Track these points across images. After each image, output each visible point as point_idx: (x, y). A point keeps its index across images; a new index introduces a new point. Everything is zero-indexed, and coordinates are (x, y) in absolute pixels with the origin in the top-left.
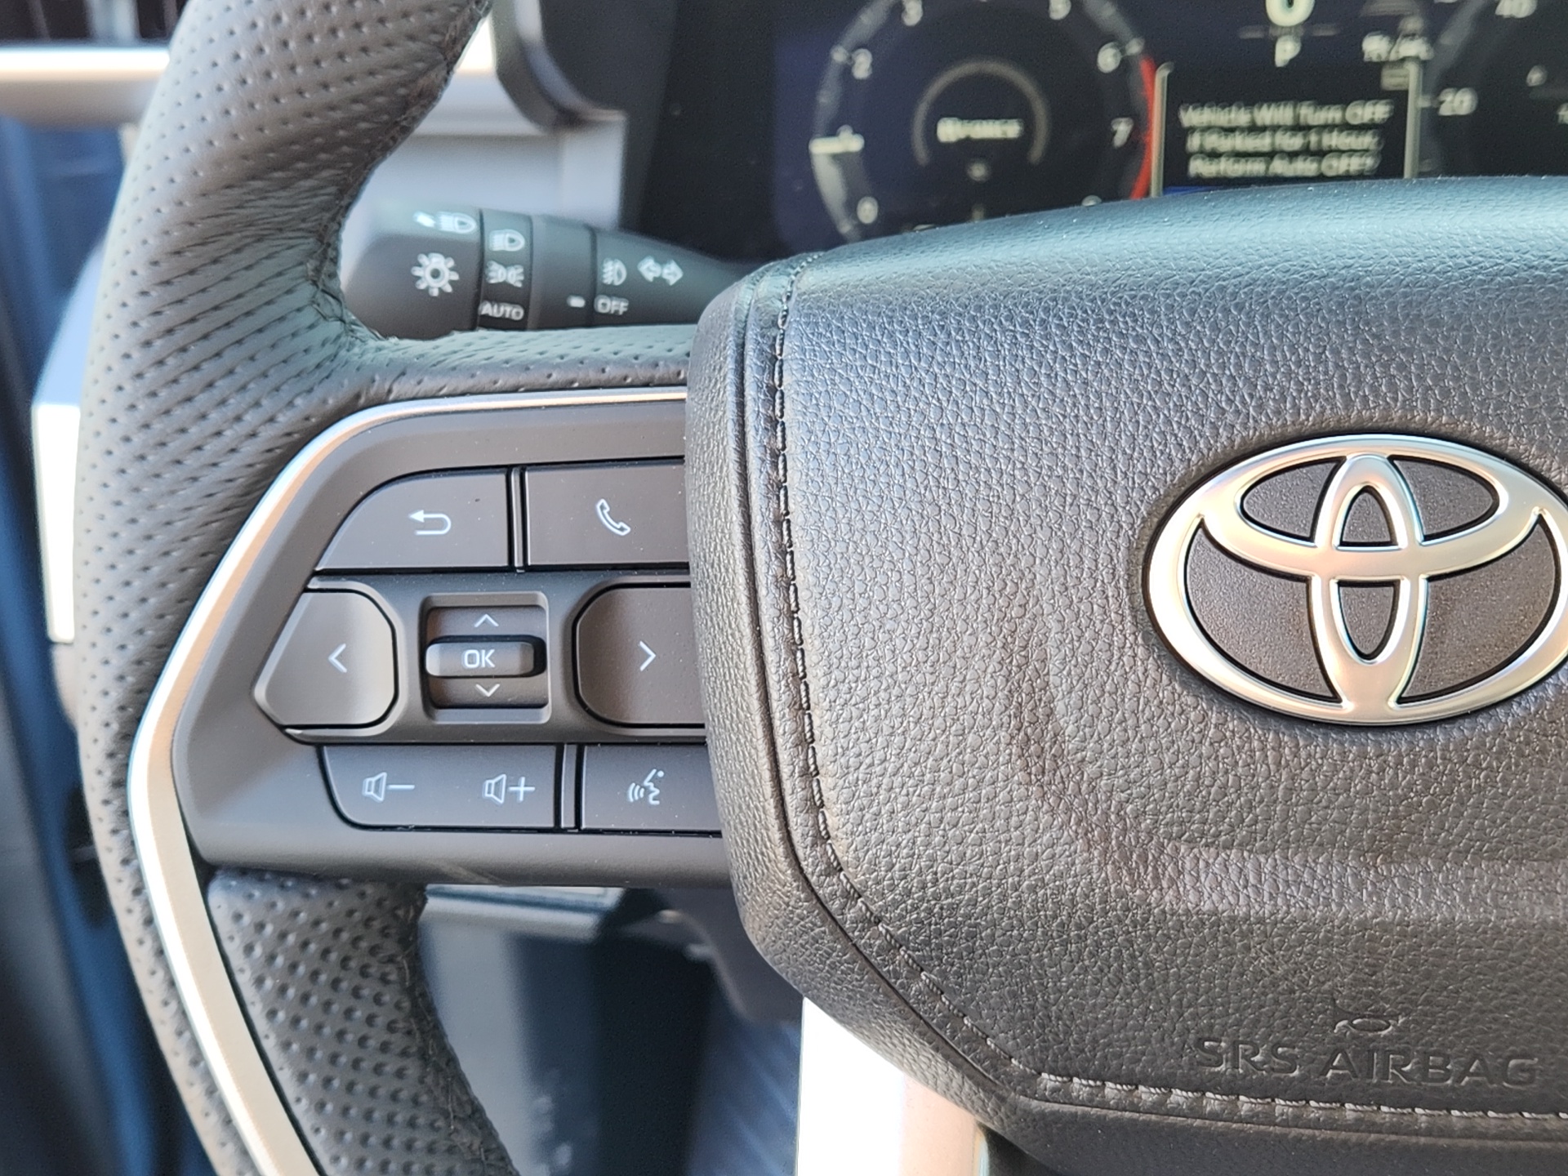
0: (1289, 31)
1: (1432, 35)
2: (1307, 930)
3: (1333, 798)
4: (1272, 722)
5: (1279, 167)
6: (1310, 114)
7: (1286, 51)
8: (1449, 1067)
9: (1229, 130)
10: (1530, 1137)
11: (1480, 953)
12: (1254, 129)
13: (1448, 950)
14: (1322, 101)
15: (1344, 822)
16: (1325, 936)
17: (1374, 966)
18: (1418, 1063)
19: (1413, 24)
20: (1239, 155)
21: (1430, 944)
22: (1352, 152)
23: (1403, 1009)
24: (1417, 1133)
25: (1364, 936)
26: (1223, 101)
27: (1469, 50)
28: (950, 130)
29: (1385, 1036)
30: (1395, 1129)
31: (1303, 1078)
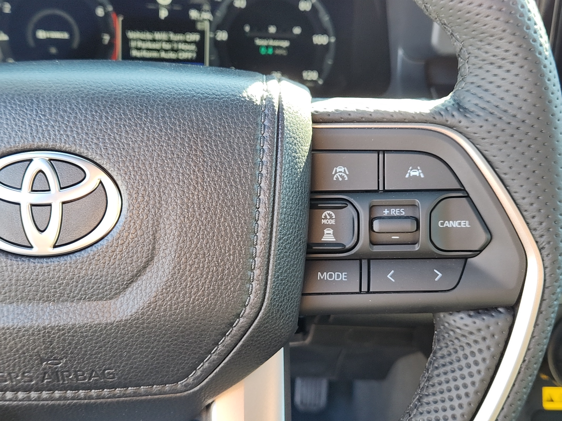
0: (165, 7)
1: (213, 12)
2: (25, 331)
3: (32, 283)
4: (10, 256)
5: (163, 55)
6: (173, 36)
7: (163, 14)
8: (85, 375)
9: (143, 40)
10: (119, 397)
11: (86, 334)
12: (154, 41)
13: (75, 334)
14: (176, 32)
15: (37, 291)
16: (32, 333)
17: (51, 342)
18: (74, 375)
19: (206, 7)
20: (148, 50)
21: (69, 332)
22: (188, 51)
23: (64, 356)
24: (81, 399)
25: (45, 331)
26: (142, 29)
27: (225, 18)
28: (42, 34)
29: (60, 367)
30: (73, 398)
31: (37, 384)
